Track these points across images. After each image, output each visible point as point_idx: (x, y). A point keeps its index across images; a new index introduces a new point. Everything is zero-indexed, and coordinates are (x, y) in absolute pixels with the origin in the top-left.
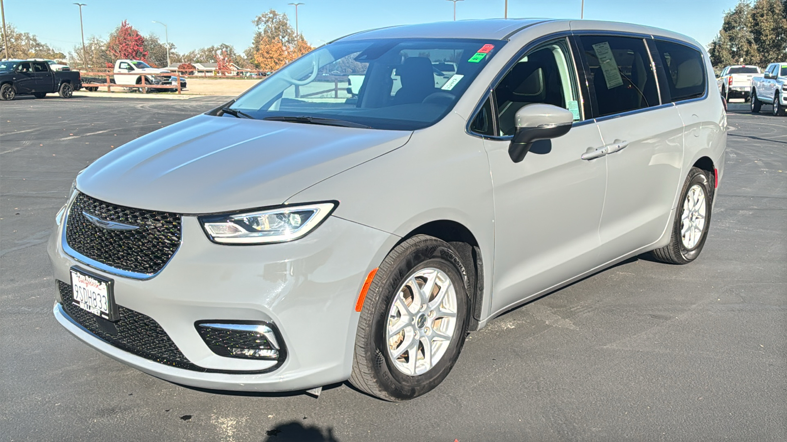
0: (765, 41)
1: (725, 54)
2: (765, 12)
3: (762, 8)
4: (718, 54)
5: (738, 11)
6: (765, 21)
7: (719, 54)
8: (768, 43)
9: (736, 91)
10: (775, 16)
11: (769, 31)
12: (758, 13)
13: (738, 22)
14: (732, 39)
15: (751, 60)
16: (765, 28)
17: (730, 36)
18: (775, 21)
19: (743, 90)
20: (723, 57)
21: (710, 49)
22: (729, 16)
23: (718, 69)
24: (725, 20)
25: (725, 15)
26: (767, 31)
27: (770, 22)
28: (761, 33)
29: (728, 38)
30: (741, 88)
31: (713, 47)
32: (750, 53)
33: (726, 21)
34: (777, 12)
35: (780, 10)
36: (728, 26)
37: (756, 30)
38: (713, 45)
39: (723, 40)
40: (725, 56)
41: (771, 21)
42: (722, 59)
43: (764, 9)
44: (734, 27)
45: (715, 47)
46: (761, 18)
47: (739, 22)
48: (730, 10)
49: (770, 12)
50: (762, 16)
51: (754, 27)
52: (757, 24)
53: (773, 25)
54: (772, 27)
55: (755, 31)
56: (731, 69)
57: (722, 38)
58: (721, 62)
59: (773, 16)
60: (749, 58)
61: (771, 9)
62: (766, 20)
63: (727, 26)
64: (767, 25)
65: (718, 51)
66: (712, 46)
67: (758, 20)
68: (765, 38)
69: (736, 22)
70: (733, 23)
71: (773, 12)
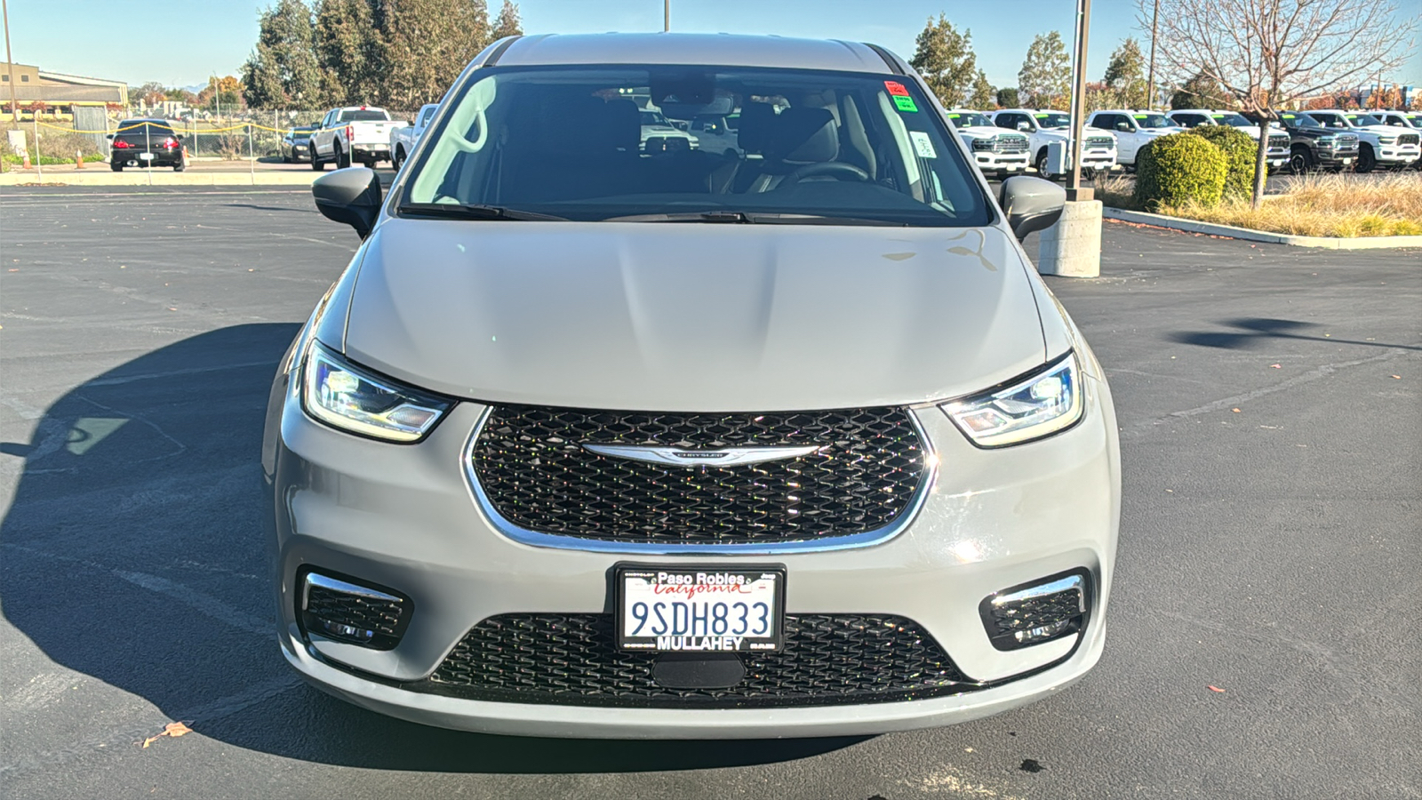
0: (350, 66)
1: (273, 86)
2: (343, 15)
3: (337, 10)
4: (260, 85)
5: (284, 11)
6: (345, 31)
7: (262, 84)
8: (355, 68)
9: (362, 150)
10: (361, 24)
11: (355, 48)
12: (332, 17)
13: (286, 30)
14: (280, 59)
15: (331, 96)
16: (347, 44)
17: (276, 54)
18: (362, 32)
19: (372, 149)
20: (269, 90)
21: (245, 77)
22: (268, 17)
23: (265, 111)
24: (262, 25)
25: (260, 17)
26: (352, 48)
27: (354, 33)
28: (341, 52)
29: (274, 57)
30: (368, 145)
31: (249, 73)
32: (328, 85)
33: (266, 28)
34: (363, 16)
35: (366, 14)
36: (271, 36)
37: (333, 46)
38: (248, 68)
39: (265, 61)
40: (273, 90)
41: (355, 31)
42: (270, 94)
43: (341, 10)
44: (280, 39)
45: (253, 71)
46: (336, 25)
47: (289, 31)
48: (269, 8)
49: (350, 16)
50: (339, 22)
51: (327, 41)
52: (332, 36)
53: (359, 38)
54: (358, 42)
55: (330, 47)
56: (344, 112)
57: (263, 56)
58: (268, 99)
59: (357, 23)
60: (327, 94)
61: (351, 11)
62: (347, 30)
63: (269, 36)
64: (350, 38)
65: (260, 79)
66: (246, 71)
67: (334, 29)
68: (349, 61)
69: (283, 30)
70: (278, 31)
71: (355, 16)
